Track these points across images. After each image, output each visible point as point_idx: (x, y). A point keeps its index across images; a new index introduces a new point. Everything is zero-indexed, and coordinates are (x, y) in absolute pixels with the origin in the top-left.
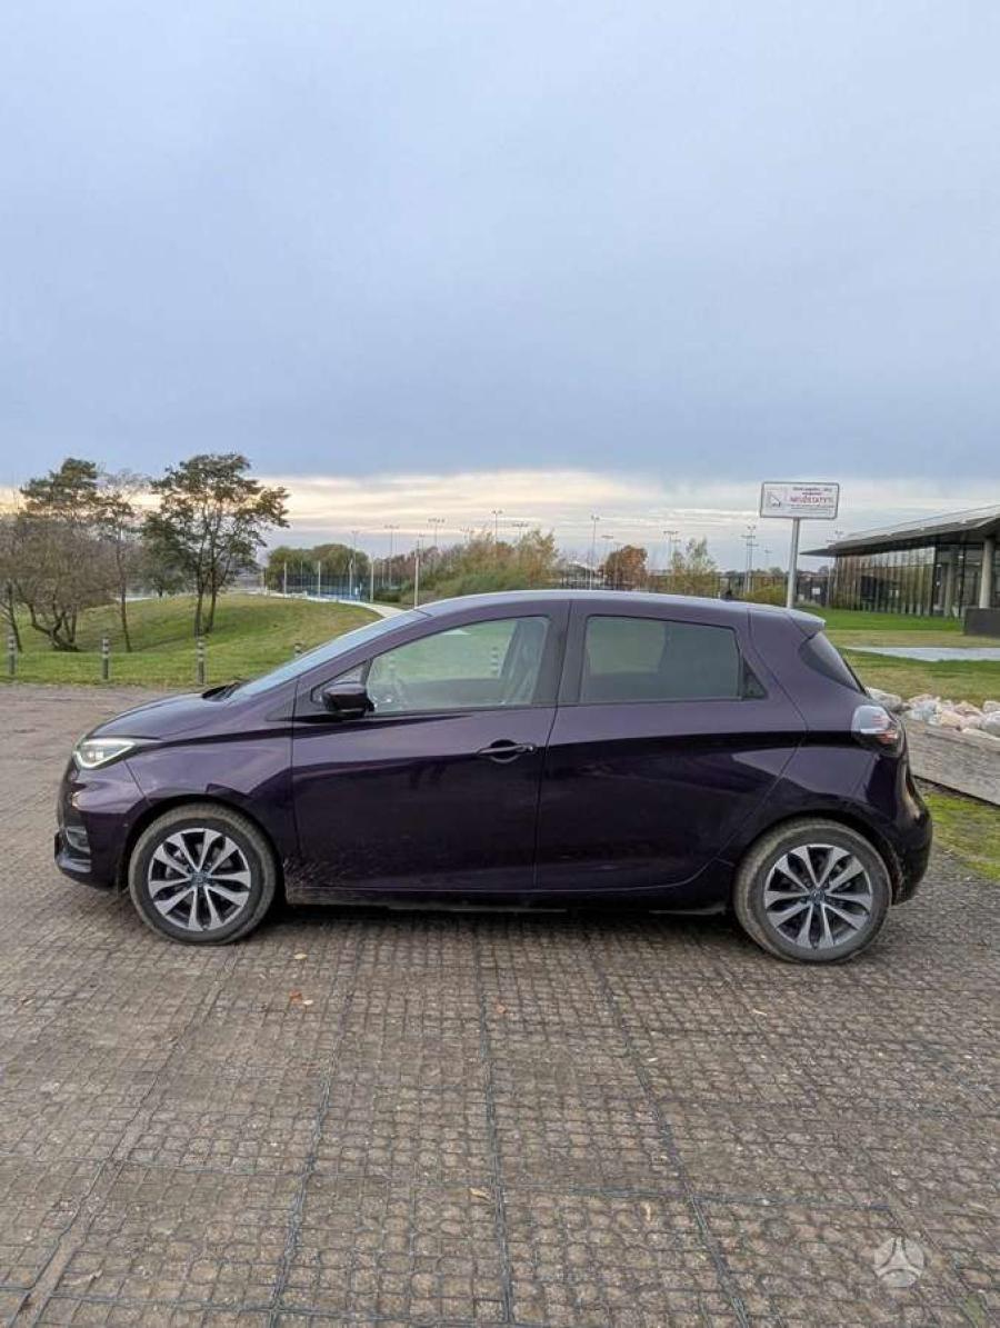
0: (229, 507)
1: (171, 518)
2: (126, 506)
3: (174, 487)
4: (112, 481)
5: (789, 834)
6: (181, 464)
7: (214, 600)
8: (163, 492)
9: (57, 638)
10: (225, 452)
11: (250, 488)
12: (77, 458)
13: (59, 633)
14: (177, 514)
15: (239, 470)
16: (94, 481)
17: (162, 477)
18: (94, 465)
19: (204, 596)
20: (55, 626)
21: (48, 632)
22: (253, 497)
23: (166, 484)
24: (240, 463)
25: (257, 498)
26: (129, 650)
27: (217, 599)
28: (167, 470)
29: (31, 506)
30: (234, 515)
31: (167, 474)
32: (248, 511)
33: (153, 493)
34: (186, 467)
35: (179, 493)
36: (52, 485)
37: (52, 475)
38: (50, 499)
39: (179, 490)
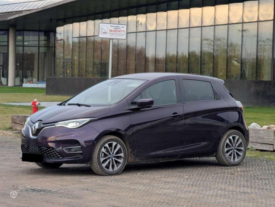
5: (228, 133)
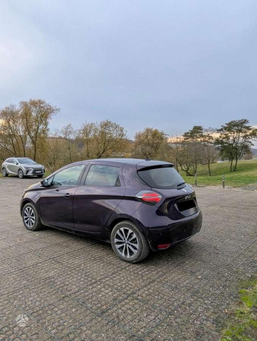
0: (241, 134)
1: (223, 139)
2: (211, 137)
3: (224, 130)
4: (206, 130)
6: (226, 124)
7: (236, 162)
8: (220, 132)
9: (187, 172)
10: (240, 119)
11: (248, 128)
12: (197, 126)
13: (188, 171)
14: (224, 138)
15: (245, 124)
16: (202, 131)
17: (220, 128)
18: (202, 127)
19: (233, 161)
20: (187, 169)
21: (185, 171)
22: (250, 131)
23: (221, 130)
24: (245, 121)
25: (251, 131)
26: (210, 175)
27: (238, 162)
28: (222, 126)
29: (185, 139)
30: (243, 137)
31: (222, 127)
32: (247, 135)
33: (218, 133)
34: (228, 125)
35: (226, 132)
36: (190, 133)
37: (190, 131)
38: (190, 137)
39: (225, 131)
